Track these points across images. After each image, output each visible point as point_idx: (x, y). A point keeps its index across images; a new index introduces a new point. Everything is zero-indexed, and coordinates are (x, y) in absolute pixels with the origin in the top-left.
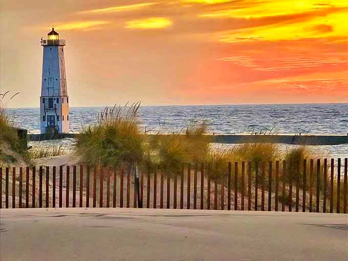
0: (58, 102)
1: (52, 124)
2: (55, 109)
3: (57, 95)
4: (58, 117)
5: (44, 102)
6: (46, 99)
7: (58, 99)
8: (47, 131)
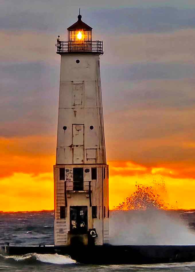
0: (94, 177)
1: (82, 225)
2: (90, 192)
3: (93, 162)
4: (94, 209)
5: (62, 176)
6: (67, 171)
7: (94, 171)
8: (73, 240)
